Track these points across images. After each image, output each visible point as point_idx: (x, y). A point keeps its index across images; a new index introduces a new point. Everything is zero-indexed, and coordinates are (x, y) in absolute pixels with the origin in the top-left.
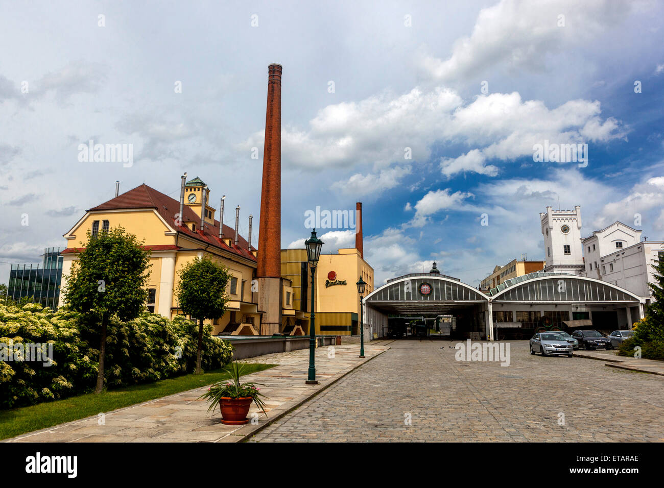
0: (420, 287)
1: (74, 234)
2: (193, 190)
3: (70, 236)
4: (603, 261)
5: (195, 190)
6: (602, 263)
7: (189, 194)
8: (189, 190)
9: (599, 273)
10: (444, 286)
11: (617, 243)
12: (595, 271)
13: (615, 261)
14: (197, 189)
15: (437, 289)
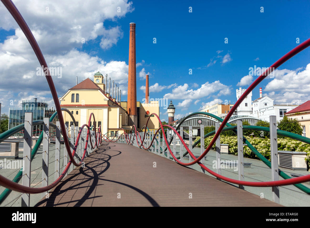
0: (198, 121)
1: (64, 99)
2: (98, 77)
3: (62, 99)
4: (260, 110)
5: (99, 77)
6: (260, 111)
7: (96, 79)
8: (96, 77)
9: (258, 115)
10: (206, 120)
11: (265, 104)
12: (257, 114)
13: (264, 111)
14: (100, 77)
15: (204, 122)
